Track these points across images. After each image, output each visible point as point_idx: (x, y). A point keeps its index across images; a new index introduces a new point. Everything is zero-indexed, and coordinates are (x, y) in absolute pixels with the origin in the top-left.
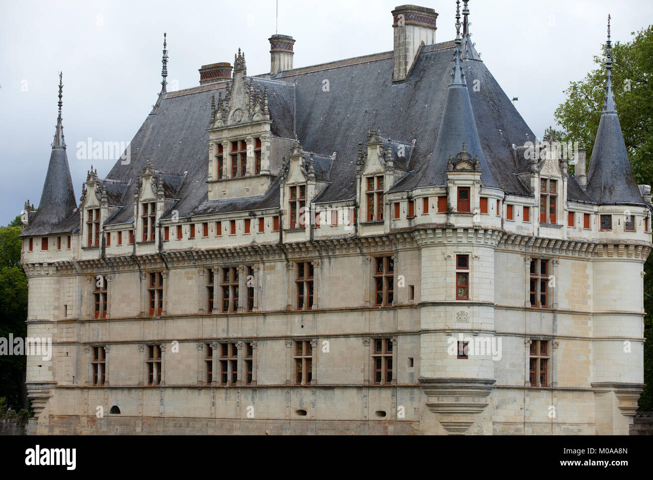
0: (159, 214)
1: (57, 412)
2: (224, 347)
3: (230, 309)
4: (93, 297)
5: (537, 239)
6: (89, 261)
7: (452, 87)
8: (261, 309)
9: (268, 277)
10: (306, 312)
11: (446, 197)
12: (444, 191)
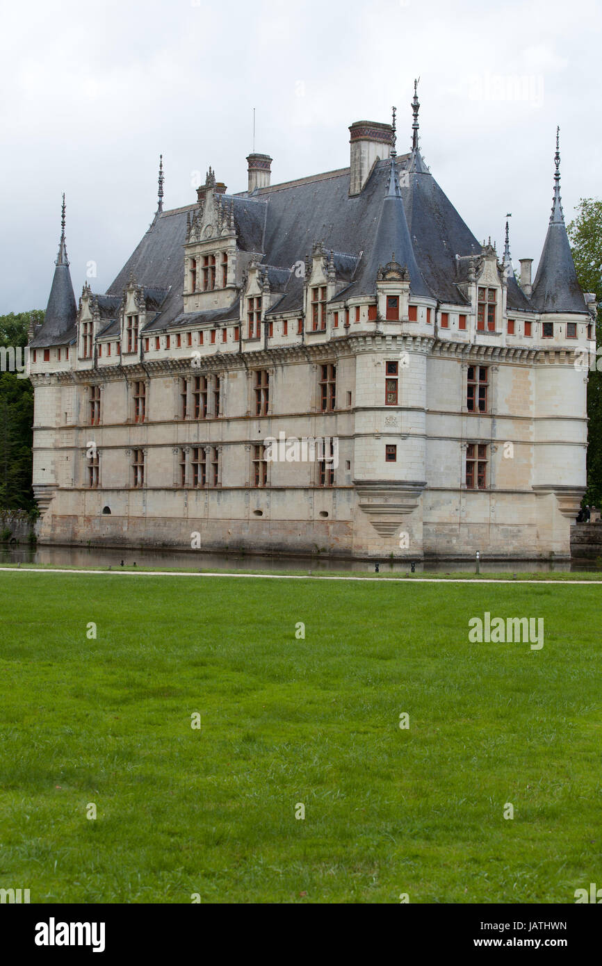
0: (141, 326)
1: (59, 512)
2: (196, 450)
3: (200, 416)
4: (89, 405)
5: (473, 346)
6: (84, 371)
7: (387, 199)
8: (225, 416)
9: (232, 385)
10: (262, 418)
11: (376, 305)
12: (374, 300)
